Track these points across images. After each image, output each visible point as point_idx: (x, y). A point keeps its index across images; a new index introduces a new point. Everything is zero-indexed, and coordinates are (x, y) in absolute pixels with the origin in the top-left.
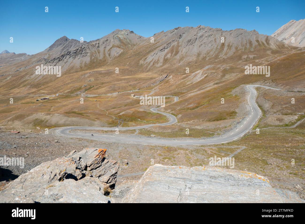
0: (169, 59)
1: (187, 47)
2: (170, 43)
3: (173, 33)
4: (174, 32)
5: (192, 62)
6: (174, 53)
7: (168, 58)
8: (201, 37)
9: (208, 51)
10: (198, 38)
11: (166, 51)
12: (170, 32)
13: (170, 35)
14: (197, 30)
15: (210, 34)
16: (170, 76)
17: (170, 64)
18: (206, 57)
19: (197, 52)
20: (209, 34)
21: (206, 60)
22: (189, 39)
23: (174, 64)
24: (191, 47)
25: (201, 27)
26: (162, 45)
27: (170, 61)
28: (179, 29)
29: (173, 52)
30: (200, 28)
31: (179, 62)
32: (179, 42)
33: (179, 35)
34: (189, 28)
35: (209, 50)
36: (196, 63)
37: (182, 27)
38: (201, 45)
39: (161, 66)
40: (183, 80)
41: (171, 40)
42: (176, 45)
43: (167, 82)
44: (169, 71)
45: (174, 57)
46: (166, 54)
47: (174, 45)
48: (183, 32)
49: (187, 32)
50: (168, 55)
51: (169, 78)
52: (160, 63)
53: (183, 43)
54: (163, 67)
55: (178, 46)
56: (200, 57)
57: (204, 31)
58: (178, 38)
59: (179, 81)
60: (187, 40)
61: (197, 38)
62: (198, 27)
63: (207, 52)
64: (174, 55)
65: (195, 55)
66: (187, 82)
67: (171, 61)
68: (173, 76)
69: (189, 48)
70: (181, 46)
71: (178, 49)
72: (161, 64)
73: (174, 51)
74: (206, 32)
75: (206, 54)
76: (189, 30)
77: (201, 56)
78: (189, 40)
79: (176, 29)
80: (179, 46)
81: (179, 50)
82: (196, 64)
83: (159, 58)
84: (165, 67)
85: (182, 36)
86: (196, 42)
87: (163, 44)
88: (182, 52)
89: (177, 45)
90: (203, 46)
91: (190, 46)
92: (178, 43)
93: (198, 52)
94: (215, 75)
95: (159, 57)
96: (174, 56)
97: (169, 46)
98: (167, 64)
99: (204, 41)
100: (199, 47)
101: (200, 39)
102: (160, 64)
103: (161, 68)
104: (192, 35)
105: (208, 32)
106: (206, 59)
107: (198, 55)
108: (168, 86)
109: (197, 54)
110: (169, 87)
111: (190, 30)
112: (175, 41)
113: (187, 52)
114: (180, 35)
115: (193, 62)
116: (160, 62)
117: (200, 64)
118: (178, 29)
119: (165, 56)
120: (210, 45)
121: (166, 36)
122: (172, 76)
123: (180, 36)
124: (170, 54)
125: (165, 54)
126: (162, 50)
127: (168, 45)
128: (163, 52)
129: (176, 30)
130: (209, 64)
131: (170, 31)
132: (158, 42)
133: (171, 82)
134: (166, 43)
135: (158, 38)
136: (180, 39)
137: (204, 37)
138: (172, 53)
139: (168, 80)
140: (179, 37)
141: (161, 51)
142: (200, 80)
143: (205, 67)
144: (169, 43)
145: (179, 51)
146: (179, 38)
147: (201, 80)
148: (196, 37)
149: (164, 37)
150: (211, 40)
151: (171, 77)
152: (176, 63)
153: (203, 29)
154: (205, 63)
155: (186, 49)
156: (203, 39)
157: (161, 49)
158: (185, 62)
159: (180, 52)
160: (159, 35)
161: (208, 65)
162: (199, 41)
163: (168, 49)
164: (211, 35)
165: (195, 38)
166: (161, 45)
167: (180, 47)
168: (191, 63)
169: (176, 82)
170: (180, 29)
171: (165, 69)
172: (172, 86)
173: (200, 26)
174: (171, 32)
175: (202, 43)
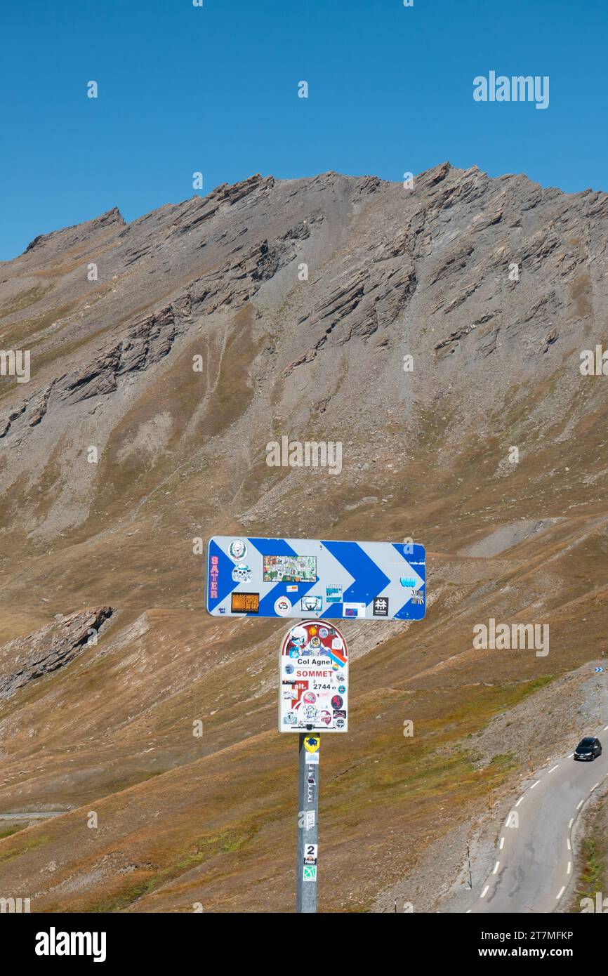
0: (158, 466)
1: (329, 355)
2: (169, 316)
3: (204, 228)
4: (214, 222)
5: (368, 491)
6: (203, 407)
7: (150, 456)
8: (455, 263)
9: (516, 389)
10: (425, 271)
11: (129, 388)
12: (177, 221)
13: (174, 248)
14: (417, 206)
15: (532, 240)
16: (128, 618)
17: (158, 517)
18: (495, 449)
19: (415, 397)
20: (528, 242)
21: (497, 475)
22: (345, 287)
23: (198, 514)
24: (361, 352)
25: (455, 179)
26: (97, 334)
27: (166, 487)
28: (257, 192)
29: (198, 400)
30: (440, 189)
31: (247, 488)
32: (251, 308)
33: (254, 243)
34: (347, 190)
35: (525, 385)
36: (404, 499)
37: (284, 182)
38: (455, 337)
39: (74, 535)
40: (232, 660)
41: (180, 293)
42: (228, 333)
43: (98, 679)
44: (142, 580)
45: (203, 443)
46: (125, 420)
47: (202, 339)
48: (291, 225)
49: (325, 222)
50: (146, 429)
51: (121, 645)
52: (67, 505)
53: (292, 325)
54: (92, 545)
55: (243, 348)
56: (441, 444)
57: (478, 217)
58: (240, 273)
59: (193, 672)
60: (329, 295)
61: (413, 278)
62: (431, 178)
63: (507, 401)
64: (202, 424)
65: (395, 429)
66: (259, 678)
67: (167, 480)
68: (156, 626)
69: (344, 364)
70: (270, 344)
71: (242, 374)
72: (79, 516)
73: (204, 388)
74: (498, 221)
75: (494, 418)
76: (350, 209)
77: (455, 441)
78: (347, 297)
79: (231, 195)
80: (252, 350)
81: (249, 383)
82: (406, 514)
83: (61, 460)
84: (115, 535)
85: (284, 258)
86: (405, 313)
87: (104, 330)
88: (275, 398)
89: (231, 339)
90: (470, 345)
91: (356, 345)
92: (243, 322)
93: (427, 400)
94: (500, 599)
95: (63, 444)
96: (198, 441)
97: (157, 346)
98: (133, 514)
99: (478, 306)
100: (440, 358)
101: (441, 285)
102: (63, 516)
103: (76, 551)
104: (372, 248)
105: (517, 224)
106: (493, 468)
107: (427, 428)
108: (94, 722)
109: (411, 420)
110: (101, 726)
111: (357, 208)
112: (214, 301)
113: (321, 405)
114: (264, 249)
115: (377, 493)
116: (66, 495)
117: (440, 512)
118: (248, 200)
119: (116, 440)
120: (534, 337)
121: (137, 255)
122: (148, 621)
123: (261, 261)
124: (164, 420)
125: (113, 423)
126: (89, 387)
127: (144, 332)
128: (98, 401)
129: (225, 208)
130: (526, 510)
131: (177, 214)
132: (64, 312)
133: (123, 684)
134: (128, 317)
135: (58, 274)
136: (265, 285)
137: (476, 269)
138: (182, 412)
139: (110, 661)
140: (251, 265)
141: (81, 392)
142: (372, 654)
143: (485, 535)
144: (154, 321)
145: (249, 394)
146: (256, 277)
147: (382, 648)
148: (406, 270)
149: (121, 265)
150: (544, 291)
151: (140, 626)
152: (214, 500)
153: (468, 194)
154: (490, 503)
155: (315, 375)
156: (470, 287)
157: (81, 376)
158: (301, 488)
159: (261, 400)
160: (79, 244)
161: (509, 518)
162: (433, 305)
163: (151, 372)
164: (546, 253)
165: (395, 279)
166: (85, 333)
167: (258, 359)
168: (353, 501)
169: (167, 681)
170: (265, 197)
171: (109, 559)
172: (127, 714)
173: (446, 168)
174: (186, 221)
175: (462, 318)
